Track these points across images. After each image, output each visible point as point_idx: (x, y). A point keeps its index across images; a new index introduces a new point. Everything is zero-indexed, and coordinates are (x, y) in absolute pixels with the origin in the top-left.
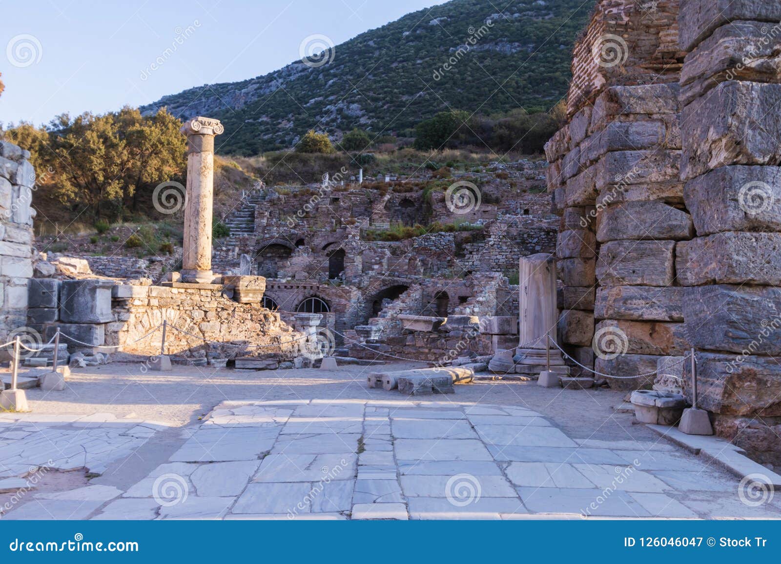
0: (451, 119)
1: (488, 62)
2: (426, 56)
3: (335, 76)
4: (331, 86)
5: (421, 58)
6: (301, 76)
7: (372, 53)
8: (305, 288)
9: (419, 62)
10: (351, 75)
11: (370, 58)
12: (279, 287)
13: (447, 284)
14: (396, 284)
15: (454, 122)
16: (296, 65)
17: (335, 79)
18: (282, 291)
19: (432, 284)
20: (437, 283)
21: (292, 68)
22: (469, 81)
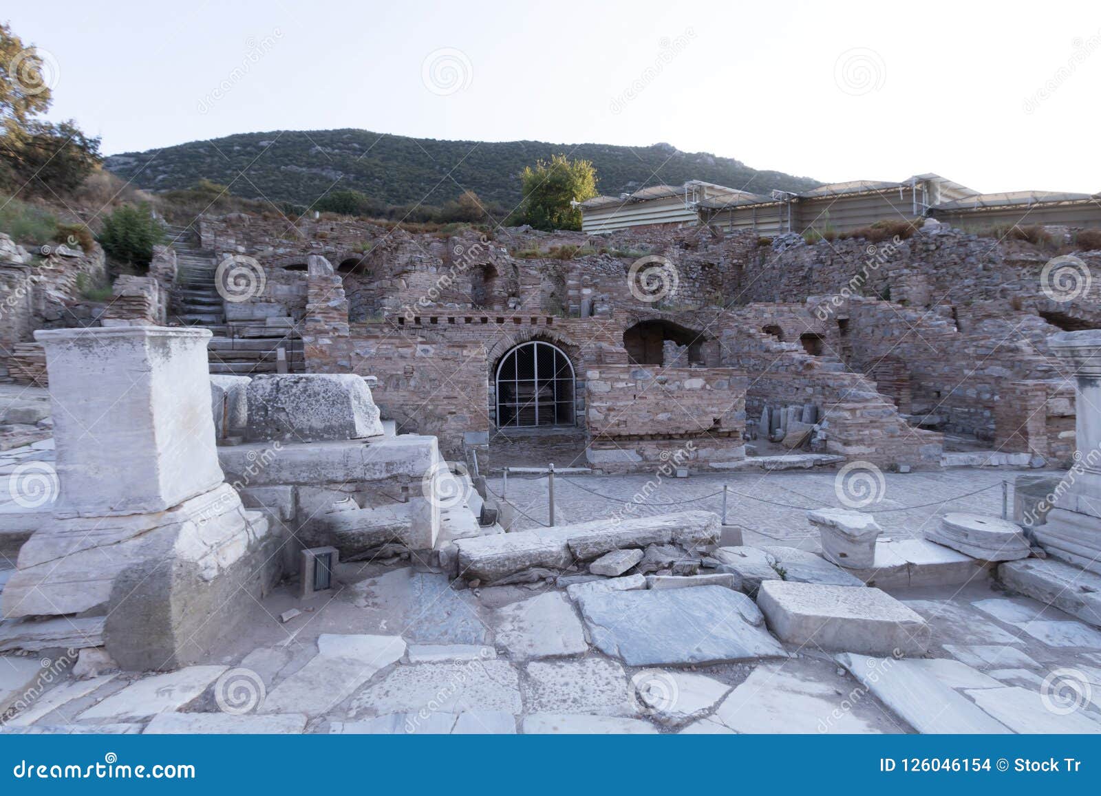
0: (352, 199)
1: (317, 182)
2: (259, 169)
3: (165, 172)
4: (160, 181)
5: (255, 170)
6: (123, 169)
7: (204, 159)
8: (517, 321)
9: (253, 172)
10: (183, 174)
11: (203, 163)
12: (451, 320)
13: (781, 313)
14: (646, 319)
15: (354, 200)
16: (118, 158)
17: (165, 176)
18: (460, 328)
19: (753, 313)
20: (763, 312)
21: (112, 160)
22: (303, 195)
